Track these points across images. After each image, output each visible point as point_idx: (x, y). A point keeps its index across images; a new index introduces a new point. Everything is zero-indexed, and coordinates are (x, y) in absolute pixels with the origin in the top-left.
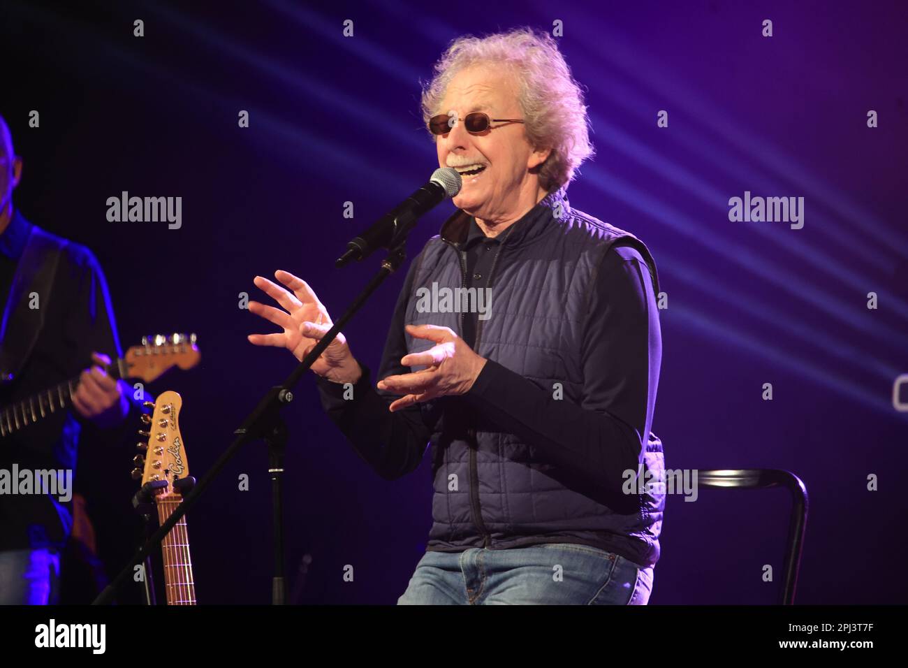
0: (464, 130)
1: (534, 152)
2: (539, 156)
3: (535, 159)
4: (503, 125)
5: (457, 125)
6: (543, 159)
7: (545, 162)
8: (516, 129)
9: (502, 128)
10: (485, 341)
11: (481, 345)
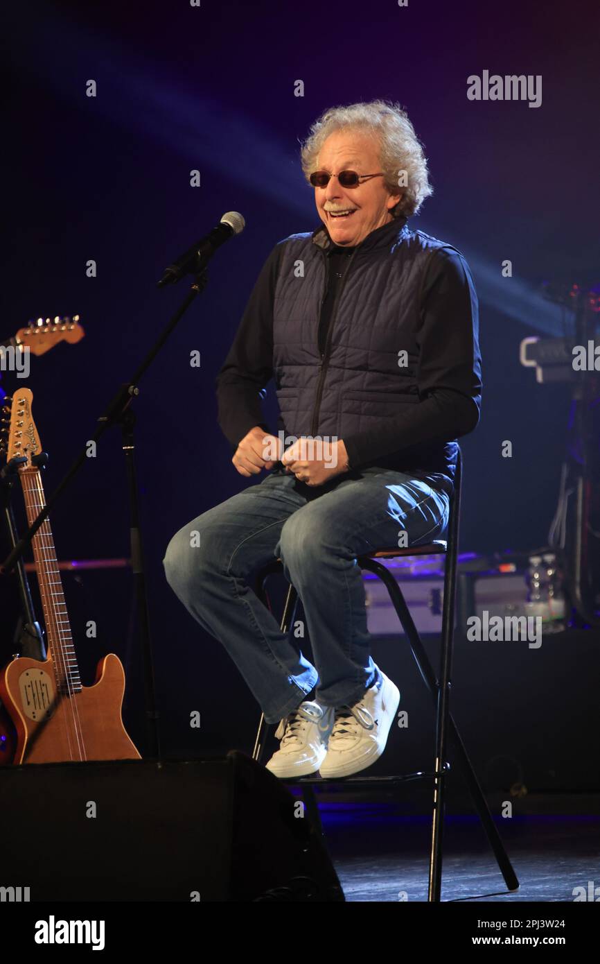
0: (338, 185)
1: (391, 196)
2: (394, 199)
3: (391, 202)
4: (368, 179)
5: (333, 180)
6: (397, 201)
7: (399, 203)
8: (378, 180)
9: (368, 182)
10: (339, 322)
11: (336, 324)
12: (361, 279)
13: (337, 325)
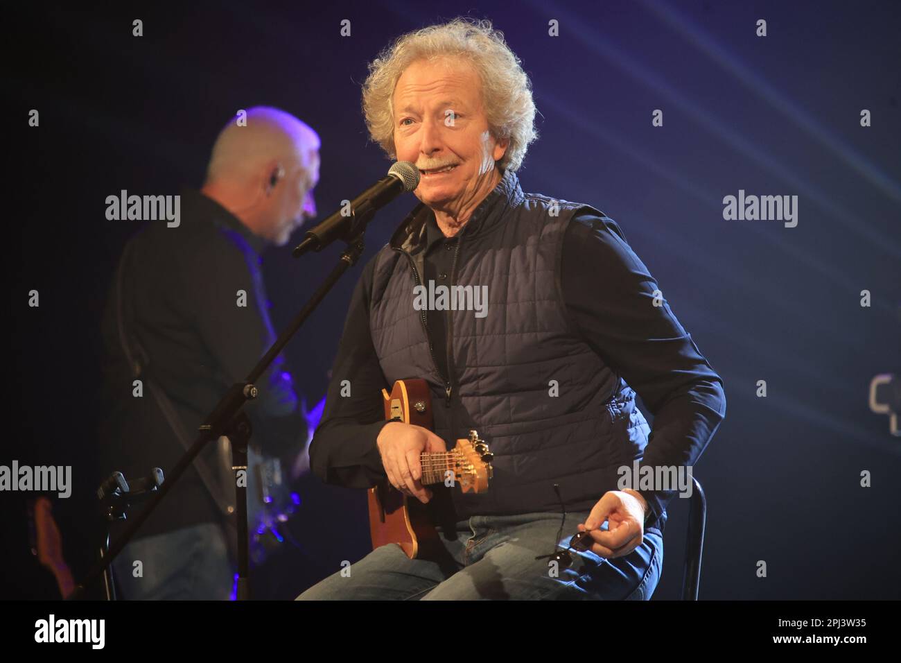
10: (458, 336)
11: (455, 339)
12: (475, 273)
13: (458, 341)
